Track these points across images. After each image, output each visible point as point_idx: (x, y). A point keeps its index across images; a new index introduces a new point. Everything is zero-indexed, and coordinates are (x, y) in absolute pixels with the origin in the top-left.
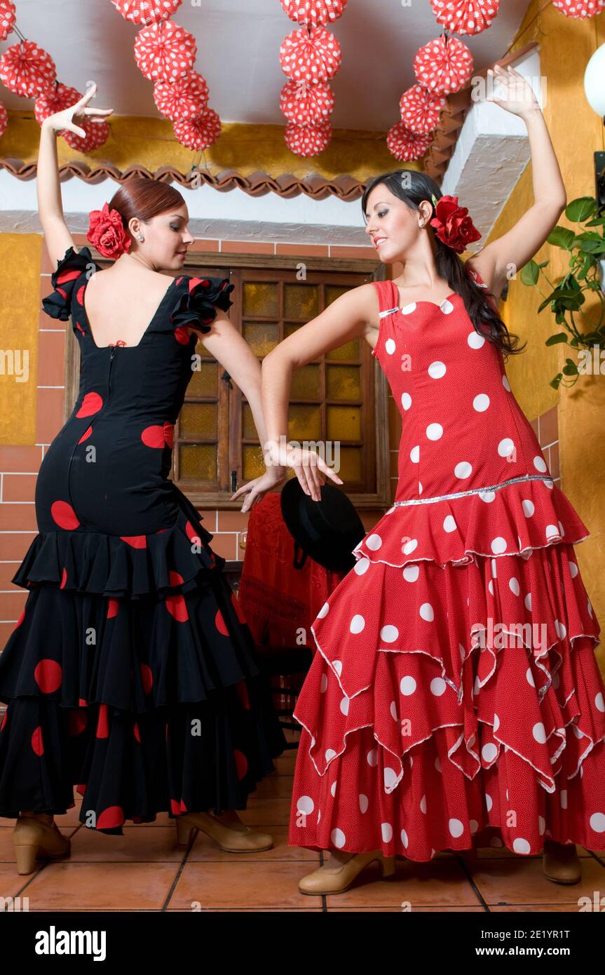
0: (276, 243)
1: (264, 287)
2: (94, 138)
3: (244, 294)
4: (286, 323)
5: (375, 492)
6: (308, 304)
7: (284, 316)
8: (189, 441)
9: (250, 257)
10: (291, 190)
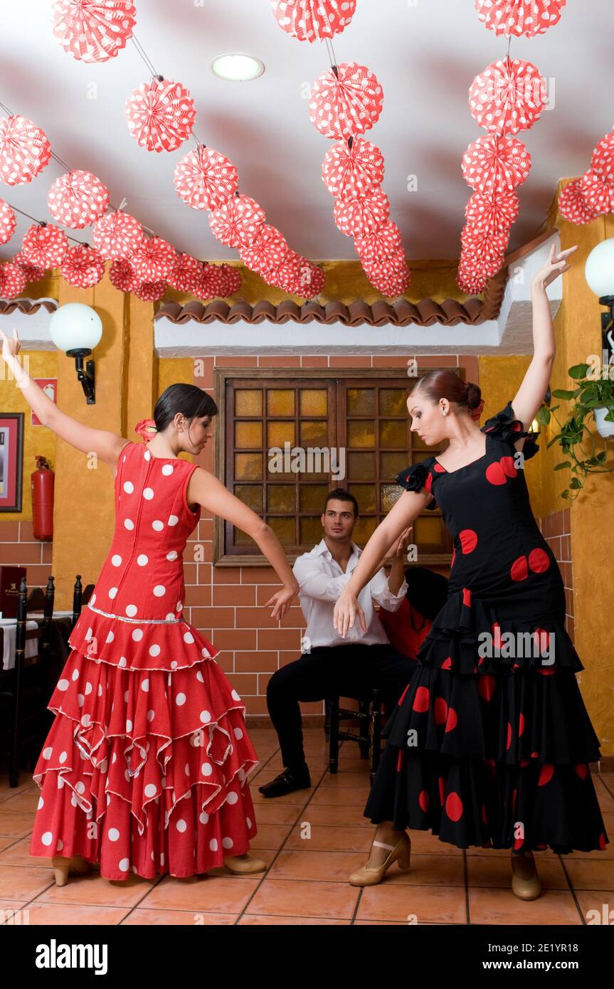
0: (372, 356)
1: (363, 392)
2: (231, 289)
3: (348, 398)
4: (380, 420)
6: (398, 404)
7: (379, 414)
8: (306, 515)
9: (351, 370)
10: (381, 322)
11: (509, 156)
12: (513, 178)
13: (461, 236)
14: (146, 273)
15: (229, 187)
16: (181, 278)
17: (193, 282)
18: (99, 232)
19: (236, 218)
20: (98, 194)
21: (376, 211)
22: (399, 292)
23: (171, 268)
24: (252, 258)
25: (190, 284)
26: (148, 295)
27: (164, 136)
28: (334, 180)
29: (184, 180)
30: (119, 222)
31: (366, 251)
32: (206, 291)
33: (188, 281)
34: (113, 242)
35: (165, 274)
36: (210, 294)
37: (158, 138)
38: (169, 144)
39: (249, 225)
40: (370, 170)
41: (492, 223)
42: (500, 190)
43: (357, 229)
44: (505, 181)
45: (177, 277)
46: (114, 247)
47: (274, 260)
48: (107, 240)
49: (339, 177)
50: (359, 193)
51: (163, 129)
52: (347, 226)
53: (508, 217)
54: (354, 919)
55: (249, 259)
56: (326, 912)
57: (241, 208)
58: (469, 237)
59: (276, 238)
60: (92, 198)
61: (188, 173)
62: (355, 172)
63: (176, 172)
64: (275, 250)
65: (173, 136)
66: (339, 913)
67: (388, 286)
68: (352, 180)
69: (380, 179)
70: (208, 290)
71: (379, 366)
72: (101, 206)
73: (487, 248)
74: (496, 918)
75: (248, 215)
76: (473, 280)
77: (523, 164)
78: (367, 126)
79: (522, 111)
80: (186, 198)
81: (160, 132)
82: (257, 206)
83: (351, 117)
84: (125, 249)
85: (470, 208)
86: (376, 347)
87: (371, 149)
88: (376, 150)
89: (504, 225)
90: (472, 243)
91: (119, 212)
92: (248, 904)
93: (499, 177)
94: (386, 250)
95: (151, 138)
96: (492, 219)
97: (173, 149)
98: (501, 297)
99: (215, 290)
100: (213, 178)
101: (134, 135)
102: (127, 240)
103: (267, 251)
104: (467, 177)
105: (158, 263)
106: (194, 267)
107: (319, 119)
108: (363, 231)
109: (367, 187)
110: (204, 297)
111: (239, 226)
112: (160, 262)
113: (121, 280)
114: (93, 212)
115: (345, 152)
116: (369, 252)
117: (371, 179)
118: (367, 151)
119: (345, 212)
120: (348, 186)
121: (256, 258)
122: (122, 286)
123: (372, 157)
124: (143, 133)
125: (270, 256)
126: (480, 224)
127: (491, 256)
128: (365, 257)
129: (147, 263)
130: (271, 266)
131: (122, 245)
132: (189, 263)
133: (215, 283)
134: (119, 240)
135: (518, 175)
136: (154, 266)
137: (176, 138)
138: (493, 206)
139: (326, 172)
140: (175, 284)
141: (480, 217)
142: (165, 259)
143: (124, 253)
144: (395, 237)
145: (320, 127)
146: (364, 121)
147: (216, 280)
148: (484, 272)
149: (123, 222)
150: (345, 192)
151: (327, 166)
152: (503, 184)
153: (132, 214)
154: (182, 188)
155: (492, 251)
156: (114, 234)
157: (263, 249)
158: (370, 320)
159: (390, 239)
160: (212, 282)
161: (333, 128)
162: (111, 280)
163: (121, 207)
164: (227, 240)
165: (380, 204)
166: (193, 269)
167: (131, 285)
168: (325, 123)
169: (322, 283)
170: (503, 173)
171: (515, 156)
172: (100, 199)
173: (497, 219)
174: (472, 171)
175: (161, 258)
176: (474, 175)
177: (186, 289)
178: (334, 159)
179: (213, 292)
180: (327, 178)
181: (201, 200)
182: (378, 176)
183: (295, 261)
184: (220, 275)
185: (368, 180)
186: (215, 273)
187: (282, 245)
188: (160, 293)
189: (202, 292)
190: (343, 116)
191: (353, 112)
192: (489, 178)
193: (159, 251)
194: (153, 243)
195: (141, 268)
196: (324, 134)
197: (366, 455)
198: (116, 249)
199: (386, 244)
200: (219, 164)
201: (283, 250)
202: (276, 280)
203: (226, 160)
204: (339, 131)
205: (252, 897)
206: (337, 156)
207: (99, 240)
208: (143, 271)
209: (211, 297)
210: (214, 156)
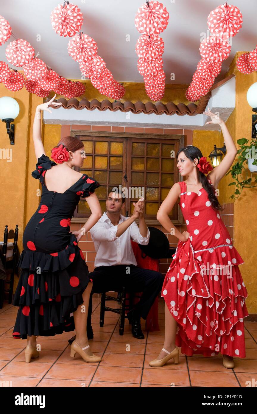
0: (144, 128)
1: (140, 144)
2: (80, 93)
3: (132, 147)
4: (147, 158)
5: (177, 220)
6: (155, 151)
7: (147, 155)
9: (135, 134)
10: (150, 112)
11: (221, 46)
12: (223, 56)
13: (192, 78)
14: (45, 86)
15: (94, 53)
16: (60, 88)
17: (66, 91)
18: (26, 67)
19: (92, 65)
20: (30, 51)
21: (157, 65)
22: (159, 99)
23: (57, 84)
24: (97, 83)
25: (64, 92)
26: (42, 94)
27: (69, 30)
28: (141, 52)
29: (73, 48)
30: (36, 63)
31: (149, 82)
32: (70, 94)
33: (63, 90)
34: (33, 72)
35: (55, 87)
36: (72, 96)
37: (66, 31)
38: (70, 34)
39: (99, 69)
40: (158, 48)
41: (209, 74)
42: (216, 61)
43: (148, 73)
44: (219, 58)
45: (58, 88)
46: (33, 75)
47: (107, 84)
48: (30, 71)
49: (144, 51)
50: (152, 59)
51: (68, 27)
52: (143, 72)
53: (216, 71)
54: (141, 384)
55: (95, 83)
56: (128, 380)
57: (95, 60)
58: (196, 78)
59: (108, 74)
60: (27, 53)
61: (75, 45)
62: (151, 49)
63: (69, 44)
64: (108, 80)
65: (73, 30)
66: (134, 381)
67: (155, 97)
68: (150, 52)
69: (162, 53)
70: (71, 94)
71: (147, 133)
72: (31, 57)
73: (204, 84)
74: (202, 384)
75: (98, 64)
76: (194, 96)
77: (227, 50)
78: (161, 31)
79: (232, 29)
80: (73, 56)
81: (67, 28)
82: (102, 60)
83: (154, 27)
84: (39, 76)
85: (200, 66)
86: (147, 124)
87: (159, 39)
88: (161, 39)
89: (214, 75)
90: (198, 81)
91: (36, 58)
92: (93, 376)
93: (216, 55)
94: (159, 82)
95: (62, 30)
96: (209, 72)
97: (72, 36)
98: (206, 105)
99: (74, 94)
100: (87, 48)
101: (54, 29)
102: (40, 72)
103: (104, 80)
104: (201, 54)
105: (51, 82)
106: (66, 83)
107: (139, 26)
108: (151, 75)
109: (156, 56)
110: (69, 97)
111: (94, 69)
112: (52, 82)
113: (30, 88)
114: (27, 60)
115: (147, 40)
116: (151, 83)
117: (158, 53)
118: (157, 40)
119: (143, 65)
120: (148, 55)
121: (98, 83)
122: (31, 90)
123: (159, 42)
124: (59, 28)
125: (105, 82)
126: (204, 74)
127: (206, 87)
128: (148, 85)
129: (46, 82)
130: (105, 87)
131: (37, 74)
132: (64, 82)
133: (74, 91)
134: (36, 71)
135: (225, 55)
136: (50, 83)
137: (74, 31)
138: (210, 66)
139: (138, 48)
140: (57, 91)
141: (204, 71)
142: (55, 80)
143: (38, 78)
144: (163, 76)
145: (139, 29)
146: (160, 29)
147: (75, 90)
148: (201, 93)
149: (38, 63)
150: (146, 58)
151: (138, 45)
152: (218, 59)
153: (42, 60)
154: (71, 52)
155: (206, 85)
156: (34, 68)
157: (102, 79)
158: (144, 111)
159: (160, 77)
160: (73, 90)
161: (146, 31)
162: (26, 87)
163: (37, 56)
164: (87, 75)
165: (159, 62)
166: (66, 84)
167: (35, 90)
168: (142, 28)
169: (124, 93)
170: (218, 54)
171: (224, 46)
172: (30, 54)
173: (212, 72)
174: (204, 52)
175: (53, 80)
176: (205, 54)
177: (62, 94)
178: (142, 42)
179: (73, 95)
180: (138, 51)
181: (80, 58)
182: (161, 51)
183: (114, 84)
184: (77, 87)
185: (157, 53)
186: (74, 86)
187: (111, 77)
188: (47, 94)
189: (68, 95)
190: (151, 26)
191: (155, 24)
192: (212, 56)
193: (52, 76)
194: (49, 72)
195: (43, 84)
196: (141, 33)
197: (140, 173)
198: (34, 76)
199: (159, 79)
200: (89, 42)
201: (111, 80)
202: (105, 92)
203: (92, 40)
204: (149, 33)
205: (95, 373)
206: (143, 41)
207: (27, 71)
208: (44, 85)
209: (72, 97)
210: (87, 38)
